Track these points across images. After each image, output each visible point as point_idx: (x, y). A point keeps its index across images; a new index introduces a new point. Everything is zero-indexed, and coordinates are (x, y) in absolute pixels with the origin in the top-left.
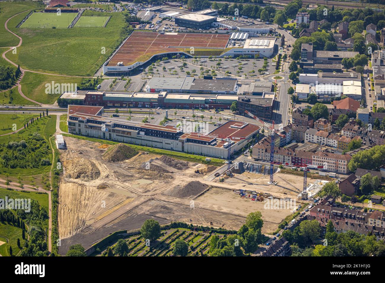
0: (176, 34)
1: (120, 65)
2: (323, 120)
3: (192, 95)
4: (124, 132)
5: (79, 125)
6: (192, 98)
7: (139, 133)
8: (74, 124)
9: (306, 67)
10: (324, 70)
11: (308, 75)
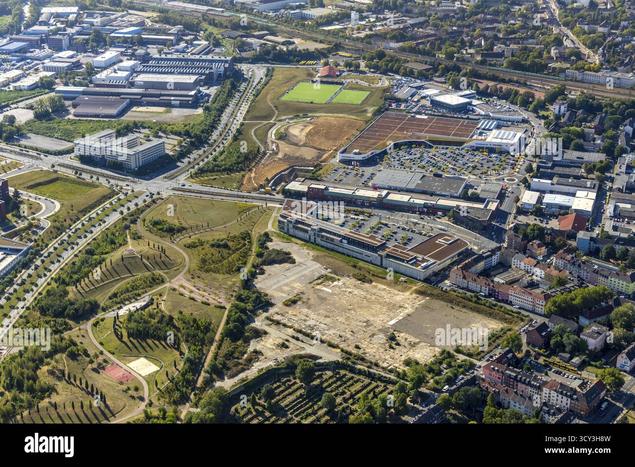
0: (426, 117)
1: (355, 154)
2: (538, 242)
3: (414, 195)
4: (327, 238)
5: (288, 225)
6: (412, 200)
7: (341, 241)
8: (283, 223)
9: (543, 170)
10: (561, 176)
11: (542, 181)
